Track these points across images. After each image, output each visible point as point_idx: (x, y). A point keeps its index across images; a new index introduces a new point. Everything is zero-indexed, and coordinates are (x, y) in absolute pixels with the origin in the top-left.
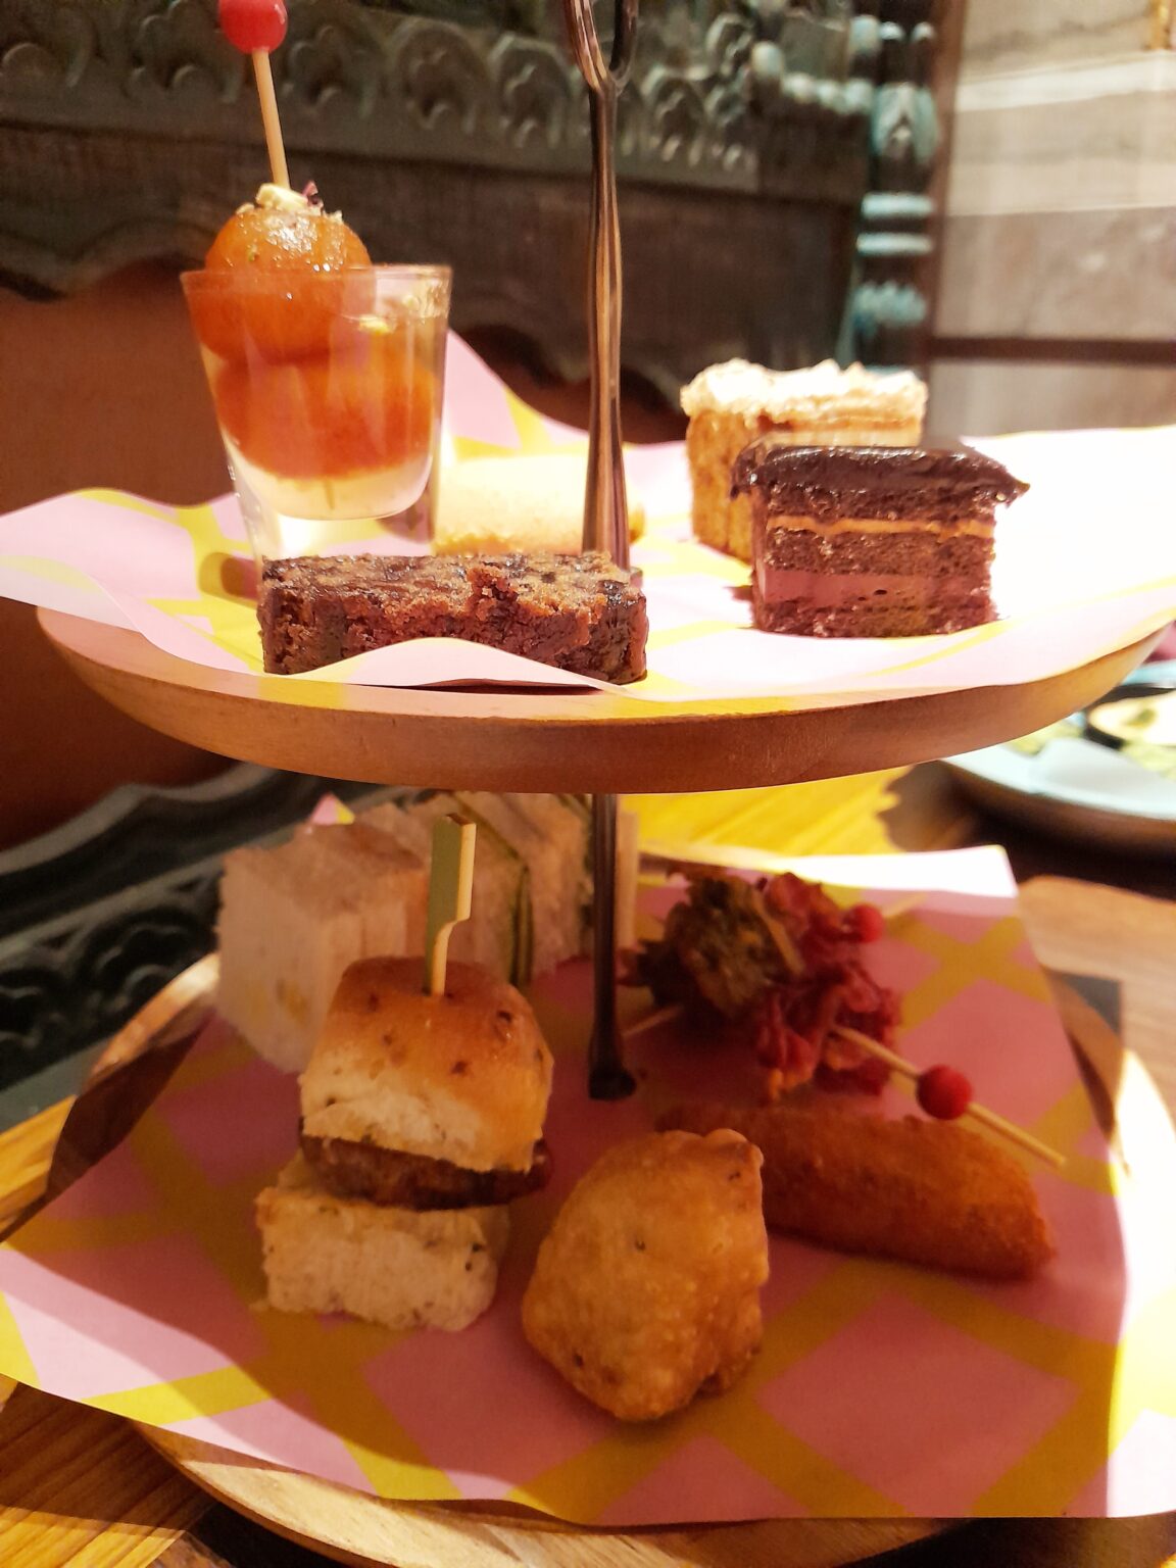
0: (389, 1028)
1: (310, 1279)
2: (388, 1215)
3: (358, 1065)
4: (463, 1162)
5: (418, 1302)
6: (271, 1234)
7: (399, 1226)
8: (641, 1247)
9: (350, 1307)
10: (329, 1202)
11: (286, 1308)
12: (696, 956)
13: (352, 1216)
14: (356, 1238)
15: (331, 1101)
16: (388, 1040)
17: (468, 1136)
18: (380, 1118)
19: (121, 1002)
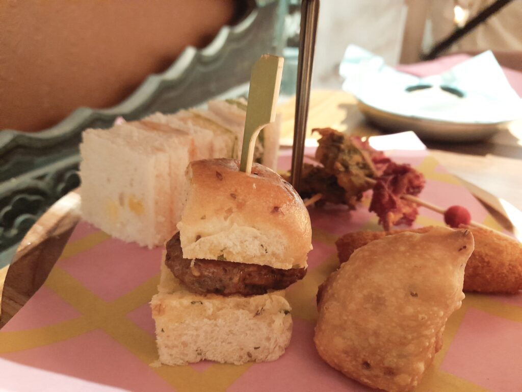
0: (233, 189)
1: (185, 344)
2: (232, 301)
3: (217, 212)
4: (277, 265)
5: (250, 348)
6: (160, 322)
7: (238, 306)
8: (415, 295)
9: (210, 356)
10: (197, 298)
11: (171, 363)
12: (339, 165)
13: (211, 304)
14: (214, 317)
15: (198, 237)
16: (233, 196)
17: (280, 250)
18: (229, 244)
19: (14, 232)
